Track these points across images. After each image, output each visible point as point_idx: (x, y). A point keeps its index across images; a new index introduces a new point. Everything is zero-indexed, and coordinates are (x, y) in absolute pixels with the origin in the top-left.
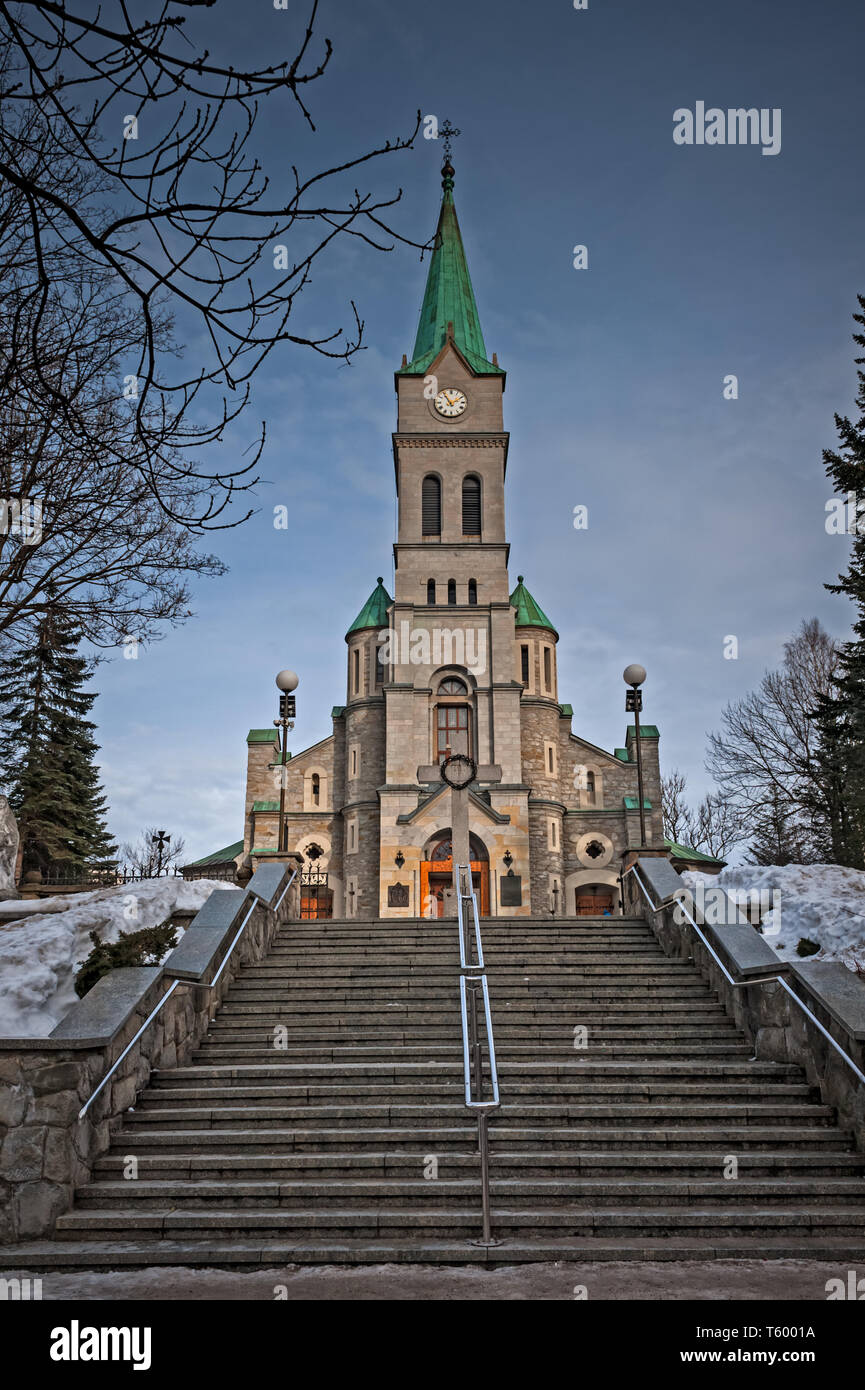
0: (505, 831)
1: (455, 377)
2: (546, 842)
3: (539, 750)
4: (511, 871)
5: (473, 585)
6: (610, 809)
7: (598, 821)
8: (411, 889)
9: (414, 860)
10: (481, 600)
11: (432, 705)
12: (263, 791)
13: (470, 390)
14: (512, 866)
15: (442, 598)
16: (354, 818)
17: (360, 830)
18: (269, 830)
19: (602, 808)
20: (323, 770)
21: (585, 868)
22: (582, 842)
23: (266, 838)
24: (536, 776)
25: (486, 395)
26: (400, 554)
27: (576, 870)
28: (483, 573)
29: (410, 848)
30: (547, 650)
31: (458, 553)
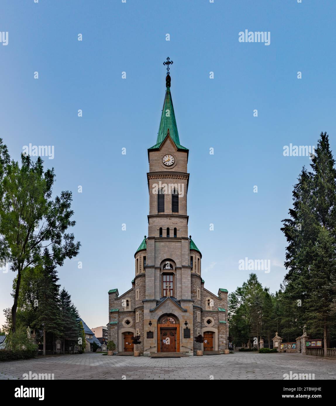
0: (186, 314)
1: (170, 150)
2: (197, 319)
3: (195, 291)
4: (187, 327)
5: (175, 230)
6: (214, 311)
7: (210, 314)
8: (154, 333)
9: (155, 323)
10: (178, 236)
11: (161, 273)
12: (113, 306)
13: (175, 156)
14: (187, 326)
15: (164, 235)
16: (138, 312)
17: (139, 315)
18: (115, 317)
19: (212, 310)
20: (130, 299)
21: (206, 327)
22: (206, 319)
23: (114, 319)
24: (194, 299)
25: (182, 159)
26: (150, 219)
27: (204, 327)
28: (179, 226)
29: (154, 320)
30: (199, 259)
31: (170, 218)
